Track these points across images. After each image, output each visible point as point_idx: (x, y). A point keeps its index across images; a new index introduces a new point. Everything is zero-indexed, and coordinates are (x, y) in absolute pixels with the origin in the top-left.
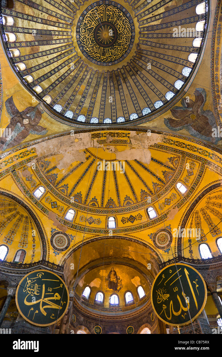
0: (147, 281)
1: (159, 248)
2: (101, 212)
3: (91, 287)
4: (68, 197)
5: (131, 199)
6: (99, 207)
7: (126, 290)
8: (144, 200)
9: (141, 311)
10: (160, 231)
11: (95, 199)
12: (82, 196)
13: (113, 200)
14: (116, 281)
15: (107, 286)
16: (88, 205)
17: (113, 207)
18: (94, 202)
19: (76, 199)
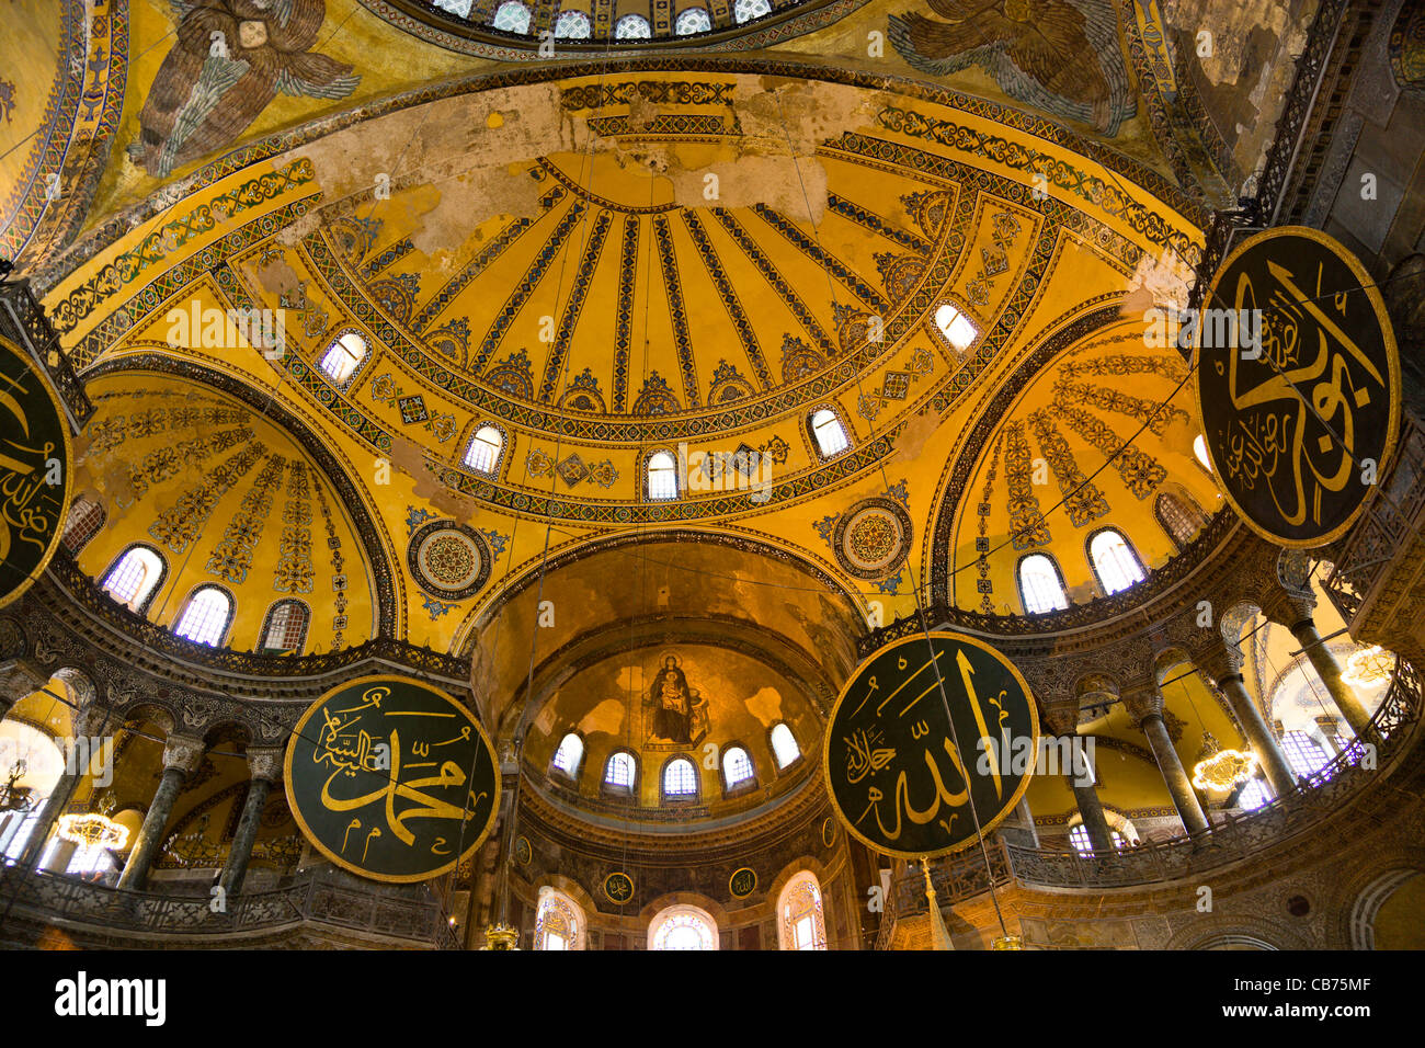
0: (810, 704)
1: (858, 575)
2: (618, 433)
3: (587, 732)
4: (470, 374)
5: (740, 378)
6: (604, 414)
7: (725, 739)
8: (797, 379)
9: (784, 812)
10: (864, 508)
11: (586, 381)
12: (531, 370)
13: (664, 381)
14: (686, 710)
15: (648, 728)
16: (558, 406)
17: (667, 413)
18: (586, 393)
19: (506, 382)
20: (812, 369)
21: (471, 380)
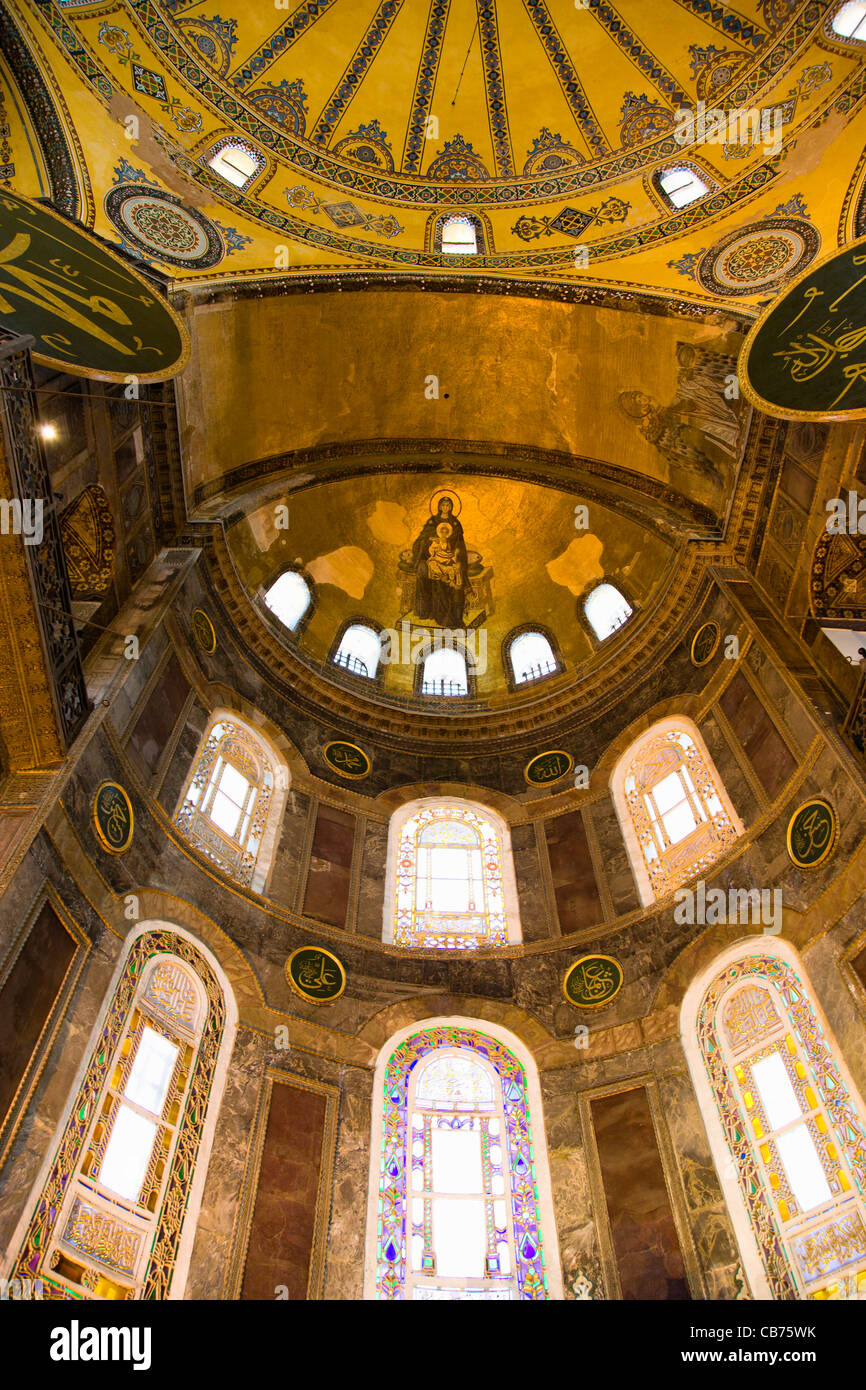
0: (651, 524)
1: (741, 294)
2: (409, 193)
3: (319, 580)
4: (229, 85)
5: (567, 147)
6: (392, 171)
7: (516, 621)
8: (640, 141)
10: (740, 236)
11: (372, 132)
12: (305, 104)
13: (469, 146)
14: (459, 582)
15: (404, 602)
16: (335, 151)
17: (471, 179)
18: (371, 145)
19: (273, 108)
20: (660, 129)
21: (230, 92)
